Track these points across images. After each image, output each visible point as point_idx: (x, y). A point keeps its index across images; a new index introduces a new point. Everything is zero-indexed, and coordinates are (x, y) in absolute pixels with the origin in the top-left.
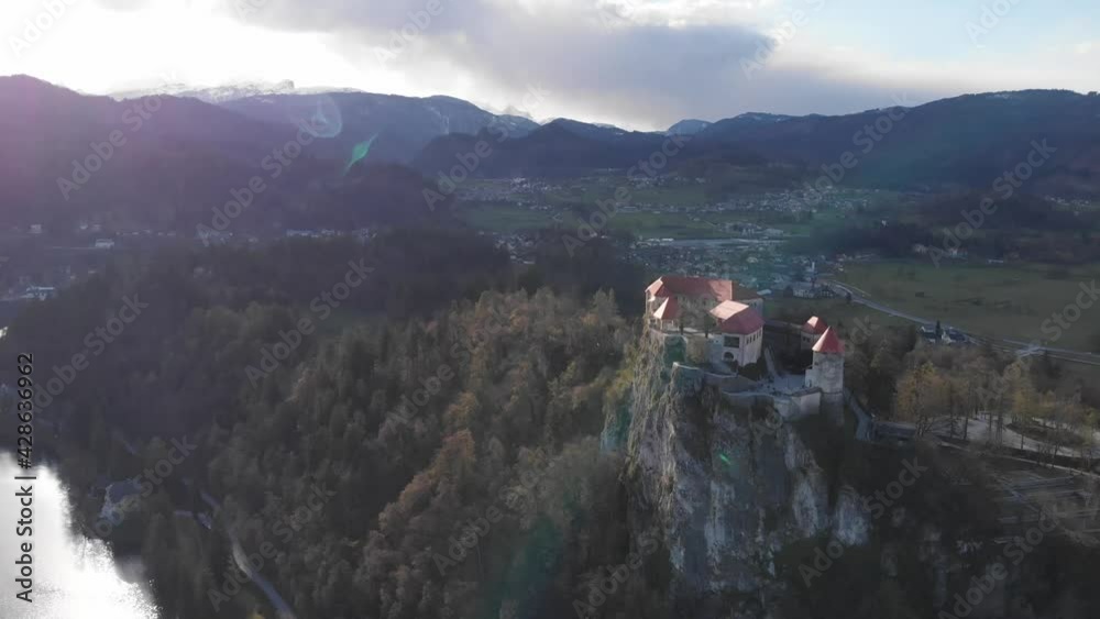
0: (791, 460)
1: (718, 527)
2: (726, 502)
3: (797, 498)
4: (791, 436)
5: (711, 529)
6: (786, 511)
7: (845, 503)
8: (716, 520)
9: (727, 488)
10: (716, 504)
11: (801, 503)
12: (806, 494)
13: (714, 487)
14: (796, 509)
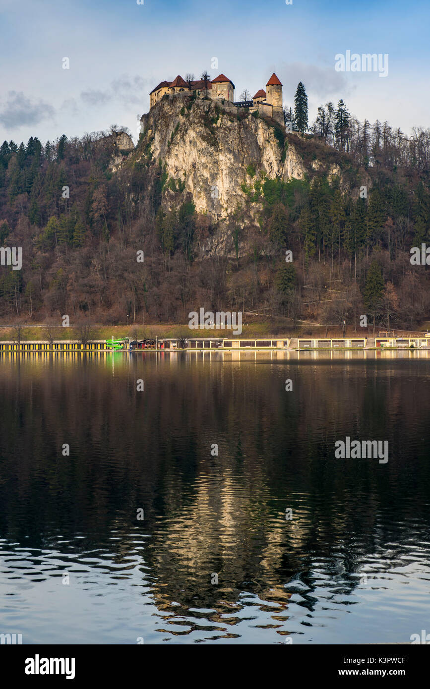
0: (261, 140)
1: (224, 178)
2: (228, 165)
3: (265, 157)
4: (260, 125)
5: (221, 183)
6: (260, 165)
7: (290, 156)
8: (223, 176)
9: (229, 156)
10: (224, 167)
11: (268, 161)
12: (270, 155)
13: (221, 157)
14: (266, 164)
